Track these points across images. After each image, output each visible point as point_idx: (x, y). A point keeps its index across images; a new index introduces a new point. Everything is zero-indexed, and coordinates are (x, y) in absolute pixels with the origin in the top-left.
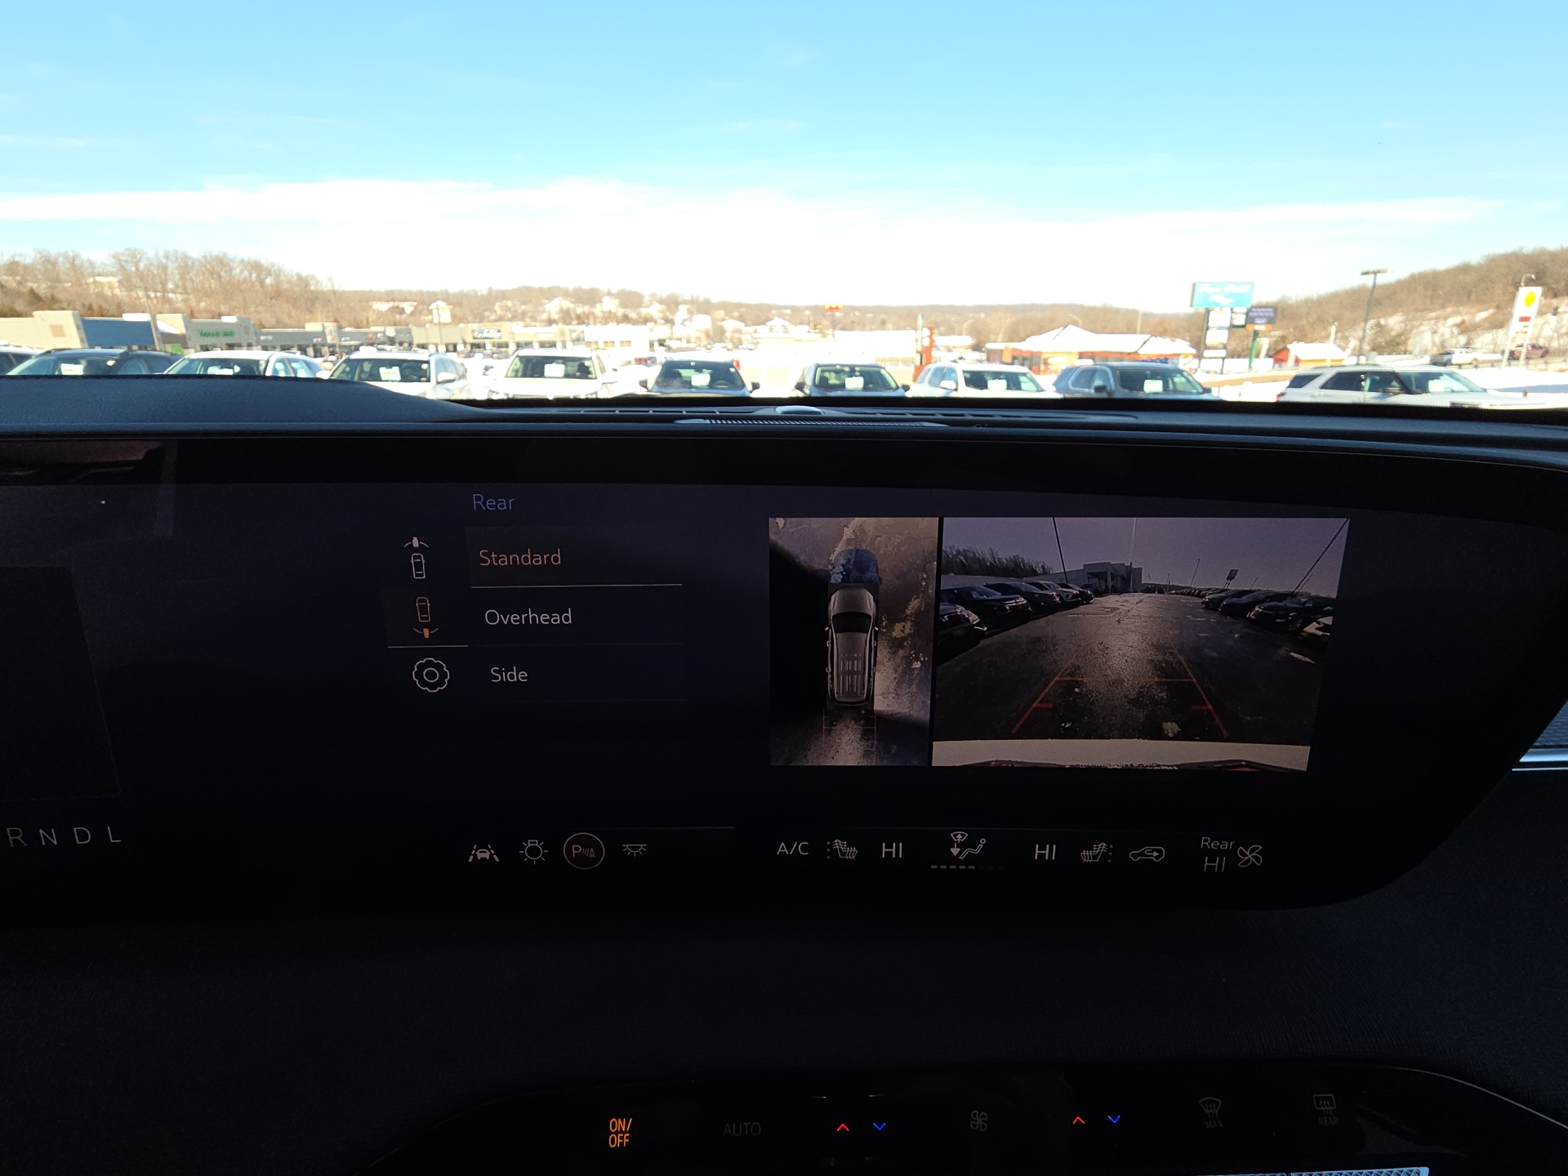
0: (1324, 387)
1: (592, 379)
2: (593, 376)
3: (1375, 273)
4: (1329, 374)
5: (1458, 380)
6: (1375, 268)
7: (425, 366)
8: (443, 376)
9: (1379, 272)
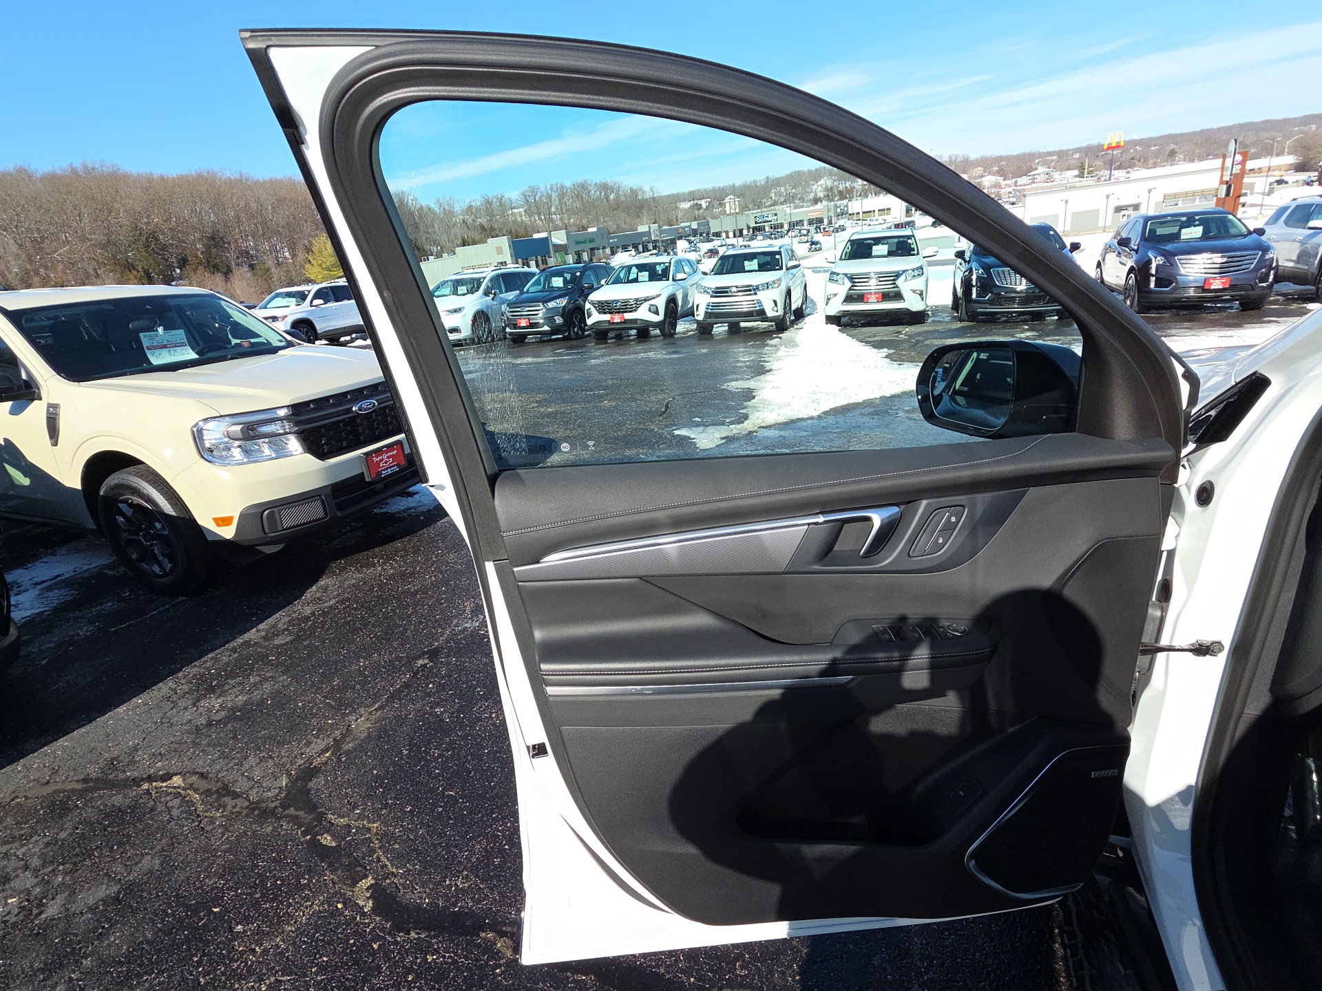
2: (916, 252)
7: (777, 257)
8: (791, 264)
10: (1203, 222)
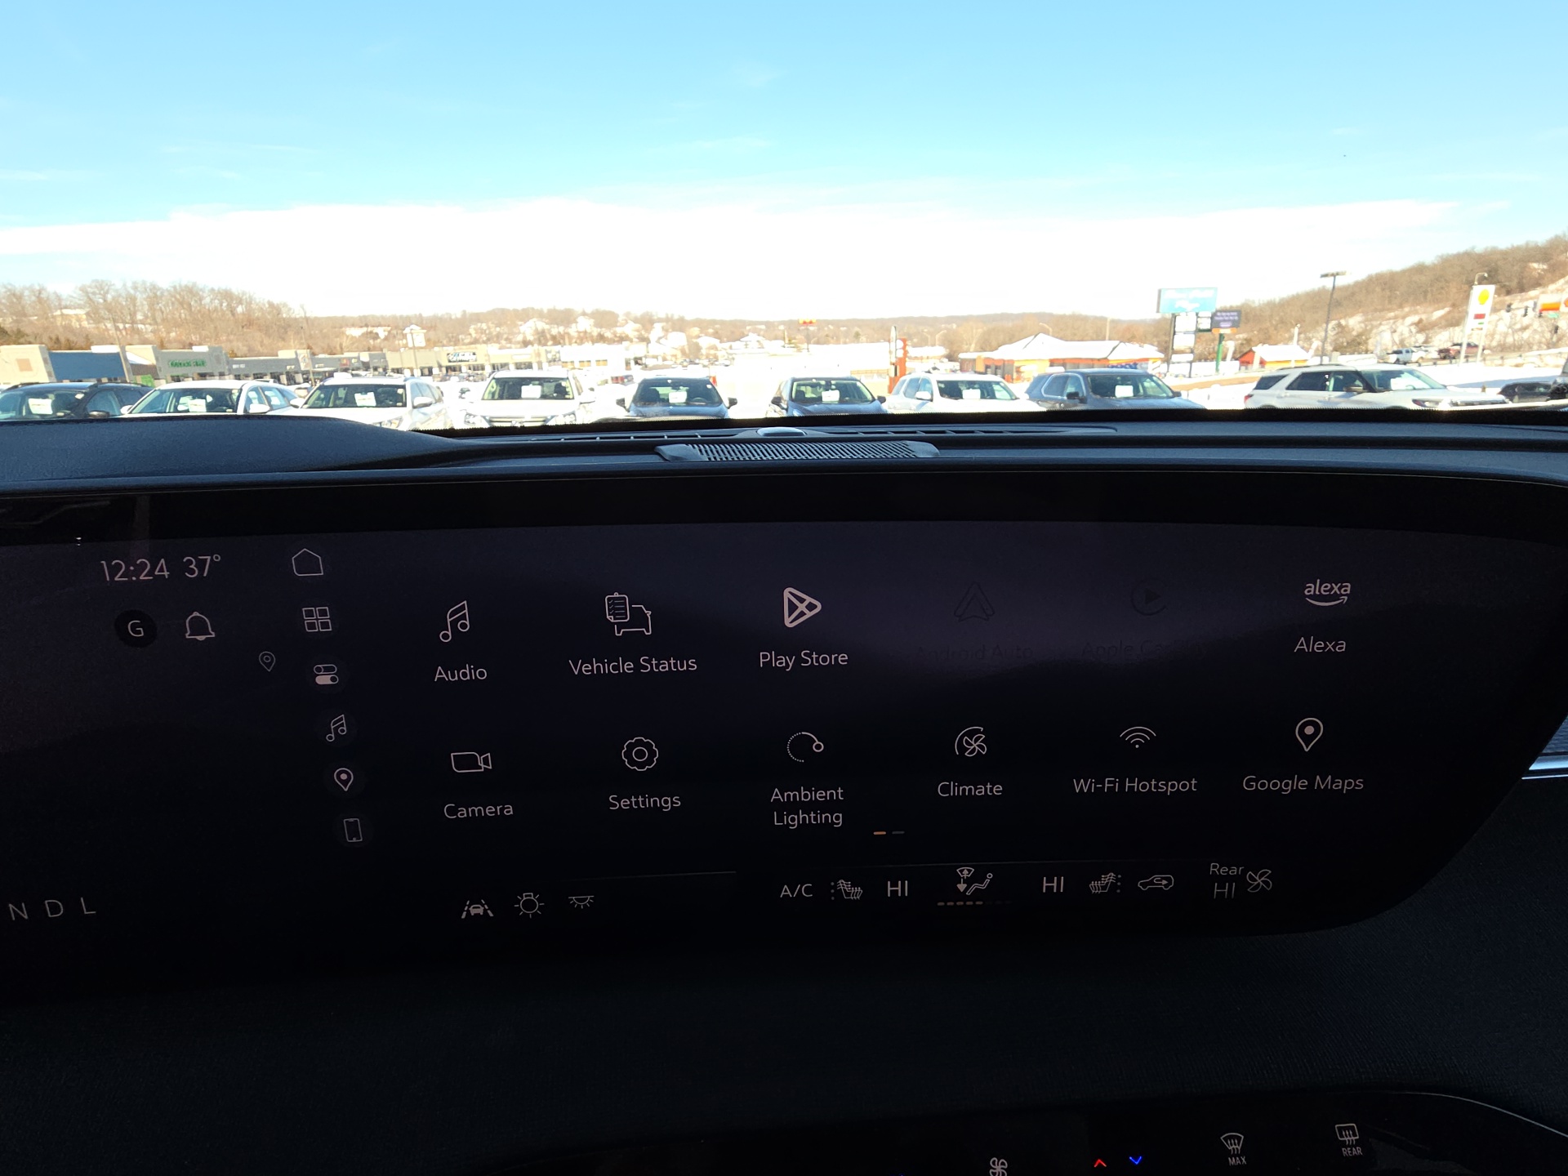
0: (1290, 388)
1: (569, 399)
2: (571, 397)
3: (1334, 275)
4: (1294, 375)
5: (1418, 377)
6: (1334, 271)
7: (400, 391)
8: (419, 401)
9: (1338, 274)
10: (839, 387)
